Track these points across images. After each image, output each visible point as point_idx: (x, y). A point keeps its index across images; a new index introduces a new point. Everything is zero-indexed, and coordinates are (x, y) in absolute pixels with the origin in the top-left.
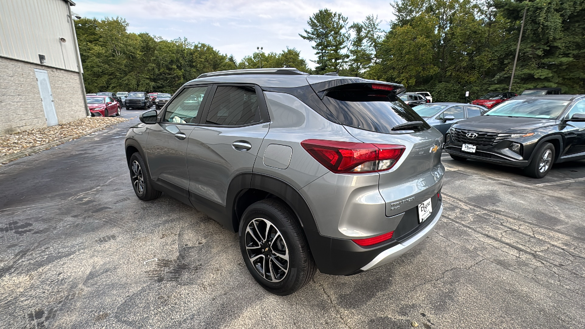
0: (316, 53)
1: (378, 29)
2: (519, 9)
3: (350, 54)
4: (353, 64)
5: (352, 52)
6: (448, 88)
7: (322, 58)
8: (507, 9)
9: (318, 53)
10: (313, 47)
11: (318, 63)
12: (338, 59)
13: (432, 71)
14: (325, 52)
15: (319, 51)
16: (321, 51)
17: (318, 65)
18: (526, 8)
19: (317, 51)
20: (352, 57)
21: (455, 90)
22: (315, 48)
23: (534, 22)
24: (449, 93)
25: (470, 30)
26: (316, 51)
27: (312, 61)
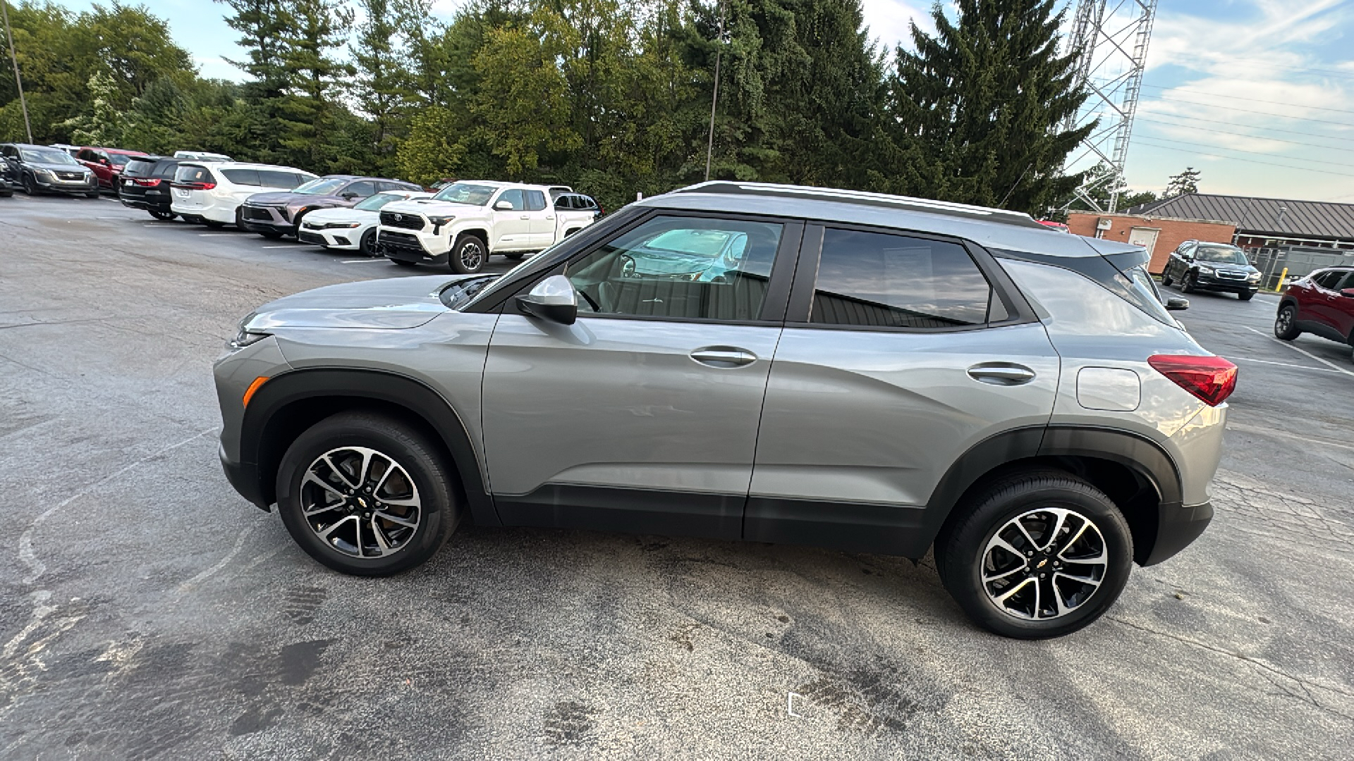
0: (240, 40)
1: (431, 18)
2: (707, 50)
3: (355, 65)
4: (370, 93)
5: (362, 60)
6: (603, 182)
7: (266, 59)
8: (691, 46)
9: (246, 42)
10: (230, 22)
11: (253, 72)
12: (324, 74)
13: (570, 141)
14: (273, 45)
15: (251, 37)
16: (258, 39)
17: (252, 79)
18: (720, 52)
19: (244, 34)
20: (364, 75)
21: (616, 187)
22: (237, 26)
23: (732, 80)
24: (606, 193)
25: (639, 71)
26: (241, 35)
27: (232, 62)
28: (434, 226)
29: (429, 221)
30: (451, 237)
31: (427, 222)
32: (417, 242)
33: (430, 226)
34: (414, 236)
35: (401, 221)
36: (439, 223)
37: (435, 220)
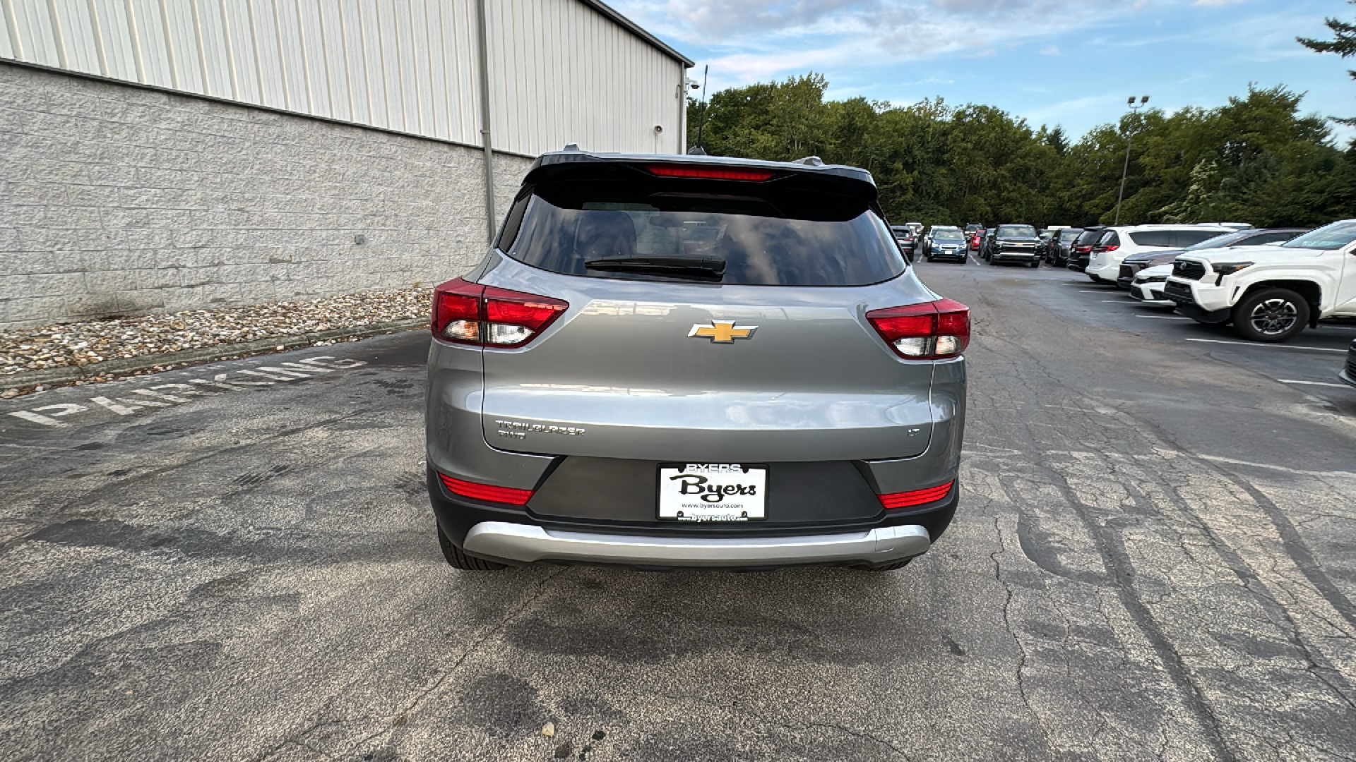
28: (1217, 275)
29: (1211, 269)
30: (1238, 288)
31: (1210, 271)
32: (1190, 294)
33: (1211, 274)
34: (1188, 287)
35: (1184, 270)
36: (1224, 270)
37: (1220, 267)
